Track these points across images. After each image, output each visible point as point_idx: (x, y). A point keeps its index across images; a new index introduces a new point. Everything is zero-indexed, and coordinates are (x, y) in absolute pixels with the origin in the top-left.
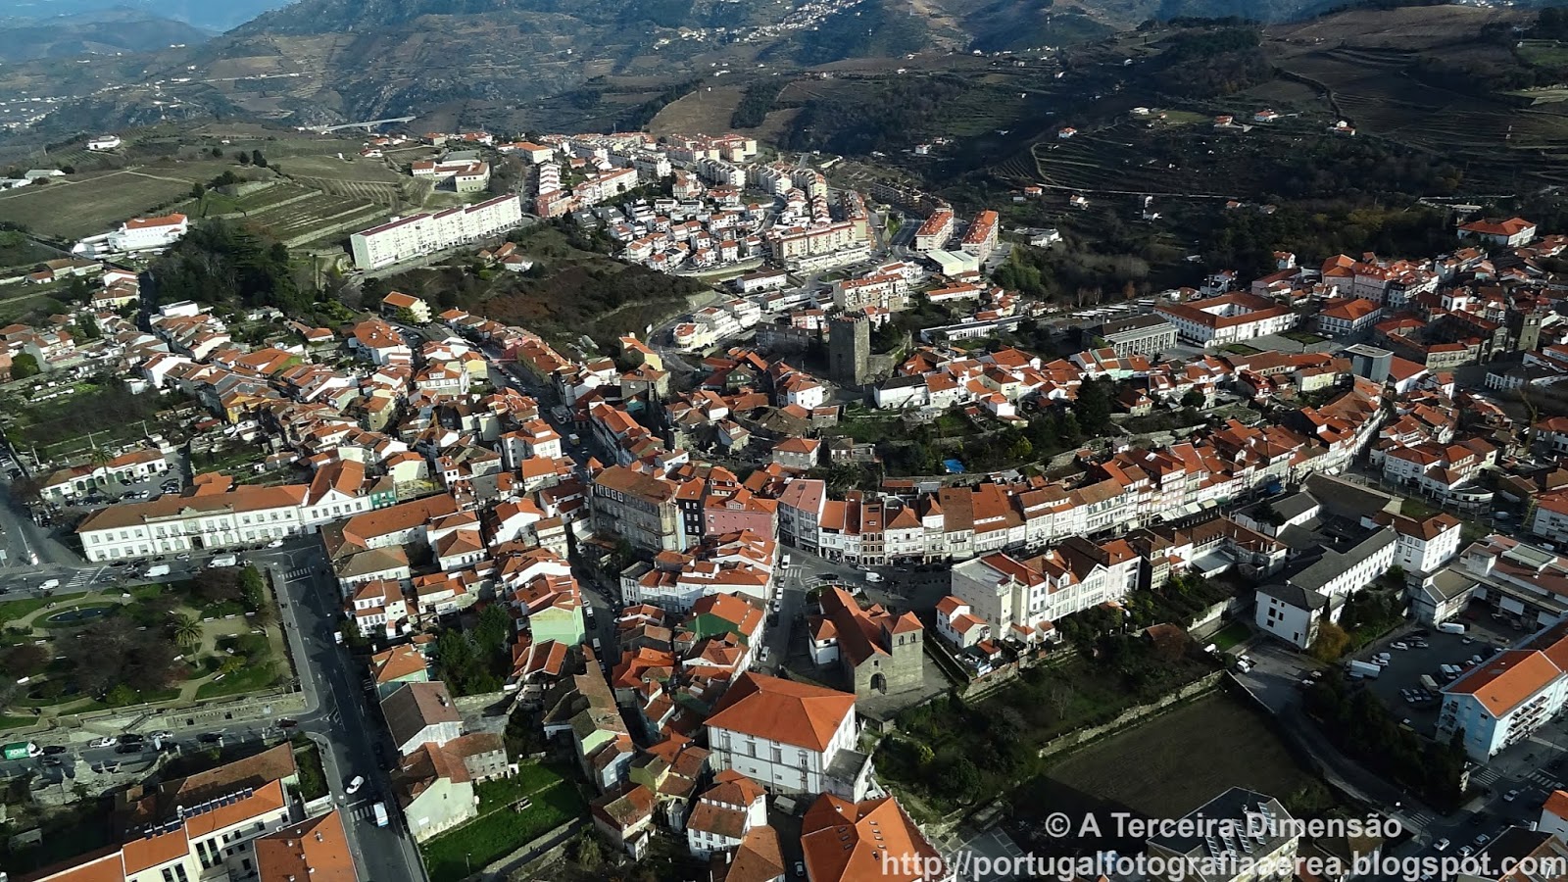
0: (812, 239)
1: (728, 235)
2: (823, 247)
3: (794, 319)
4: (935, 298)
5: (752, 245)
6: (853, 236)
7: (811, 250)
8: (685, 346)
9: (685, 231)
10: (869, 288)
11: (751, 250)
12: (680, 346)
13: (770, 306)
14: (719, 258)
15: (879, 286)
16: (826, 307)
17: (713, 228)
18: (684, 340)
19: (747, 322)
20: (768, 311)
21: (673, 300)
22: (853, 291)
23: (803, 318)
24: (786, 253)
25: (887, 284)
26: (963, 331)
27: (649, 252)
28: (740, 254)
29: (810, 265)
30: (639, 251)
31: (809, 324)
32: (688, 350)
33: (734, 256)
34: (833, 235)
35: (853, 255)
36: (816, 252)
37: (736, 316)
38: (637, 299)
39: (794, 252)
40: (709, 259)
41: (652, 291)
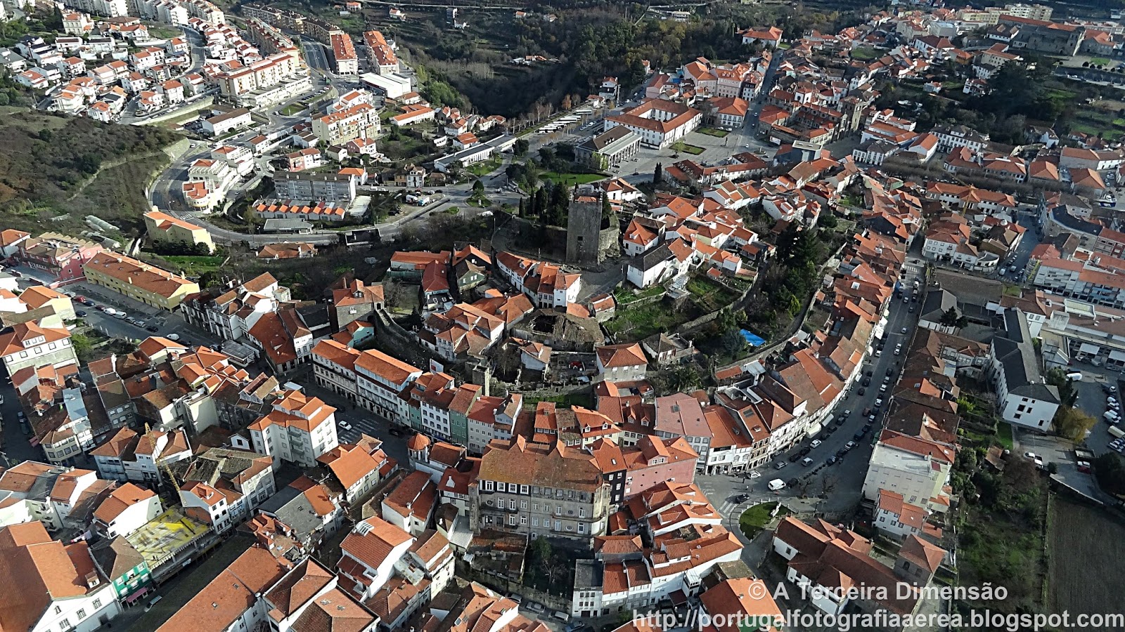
0: (259, 73)
1: (162, 74)
2: (269, 81)
3: (292, 161)
4: (401, 123)
5: (195, 83)
6: (292, 67)
7: (260, 84)
8: (204, 208)
9: (111, 73)
10: (347, 120)
11: (195, 88)
12: (198, 209)
13: (258, 149)
14: (166, 100)
15: (355, 117)
16: (313, 143)
17: (140, 67)
18: (201, 202)
19: (245, 169)
20: (256, 155)
21: (150, 154)
22: (334, 125)
23: (300, 158)
24: (237, 90)
25: (361, 115)
26: (471, 157)
27: (82, 100)
28: (186, 94)
29: (265, 99)
30: (72, 101)
31: (306, 163)
32: (207, 211)
33: (181, 97)
34: (276, 67)
35: (299, 86)
36: (265, 85)
37: (233, 166)
38: (111, 160)
39: (244, 88)
40: (157, 102)
41: (123, 147)
